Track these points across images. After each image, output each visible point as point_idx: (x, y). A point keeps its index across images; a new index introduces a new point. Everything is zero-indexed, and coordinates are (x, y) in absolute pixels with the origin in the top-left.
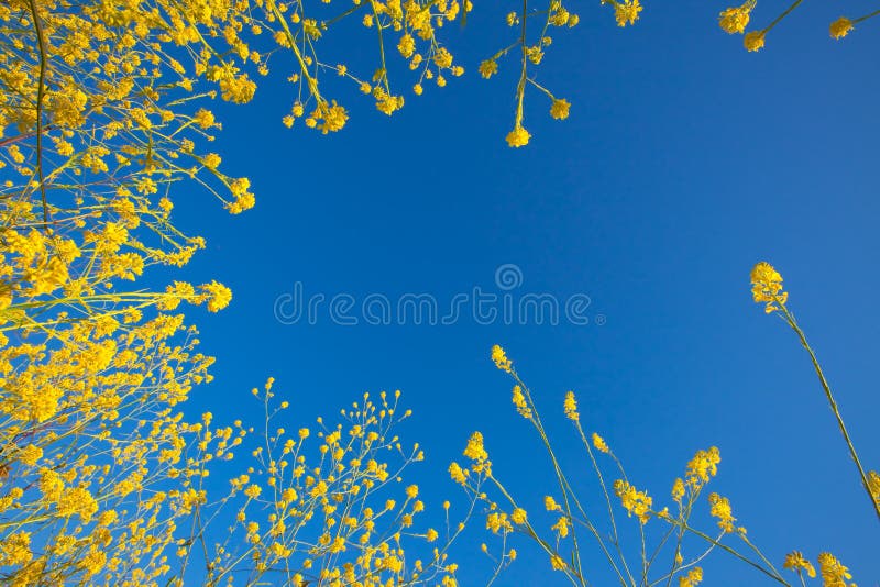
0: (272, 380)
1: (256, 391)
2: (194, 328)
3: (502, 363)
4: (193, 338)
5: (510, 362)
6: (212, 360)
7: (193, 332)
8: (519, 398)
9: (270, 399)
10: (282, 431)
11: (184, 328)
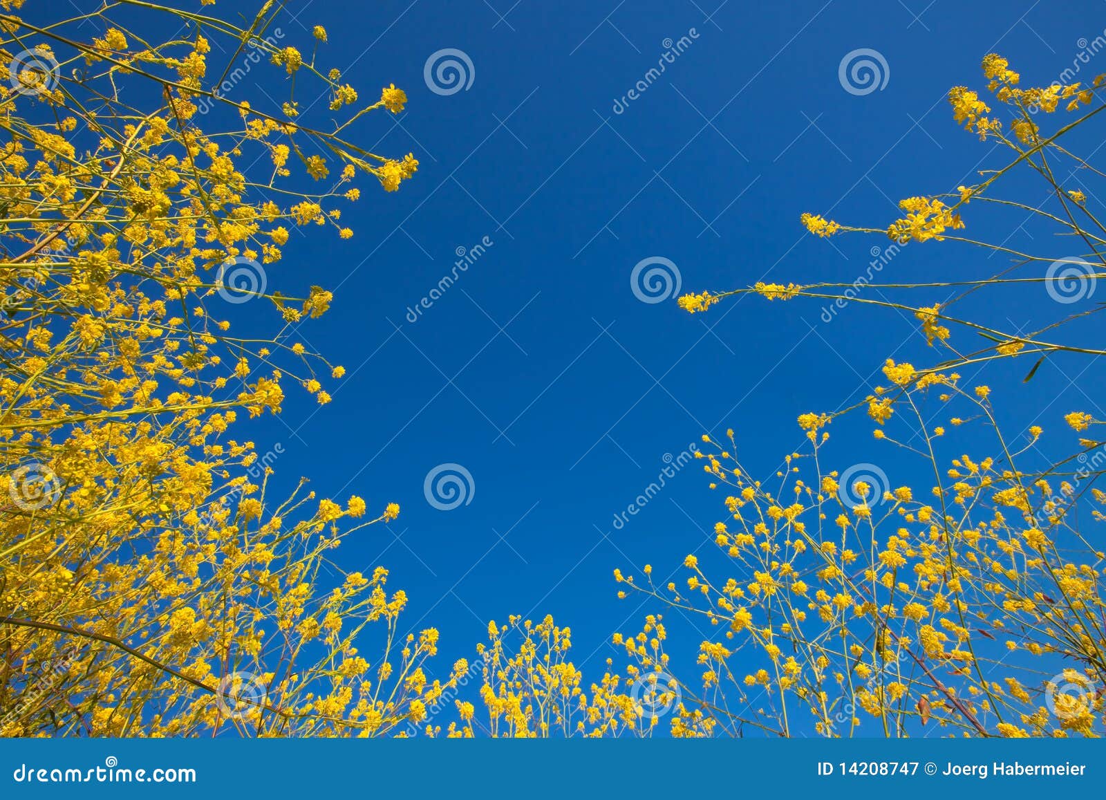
0: (617, 572)
1: (621, 594)
2: (512, 617)
3: (703, 303)
4: (522, 625)
5: (705, 293)
6: (549, 619)
7: (516, 621)
8: (771, 290)
9: (634, 582)
10: (672, 586)
11: (505, 628)
